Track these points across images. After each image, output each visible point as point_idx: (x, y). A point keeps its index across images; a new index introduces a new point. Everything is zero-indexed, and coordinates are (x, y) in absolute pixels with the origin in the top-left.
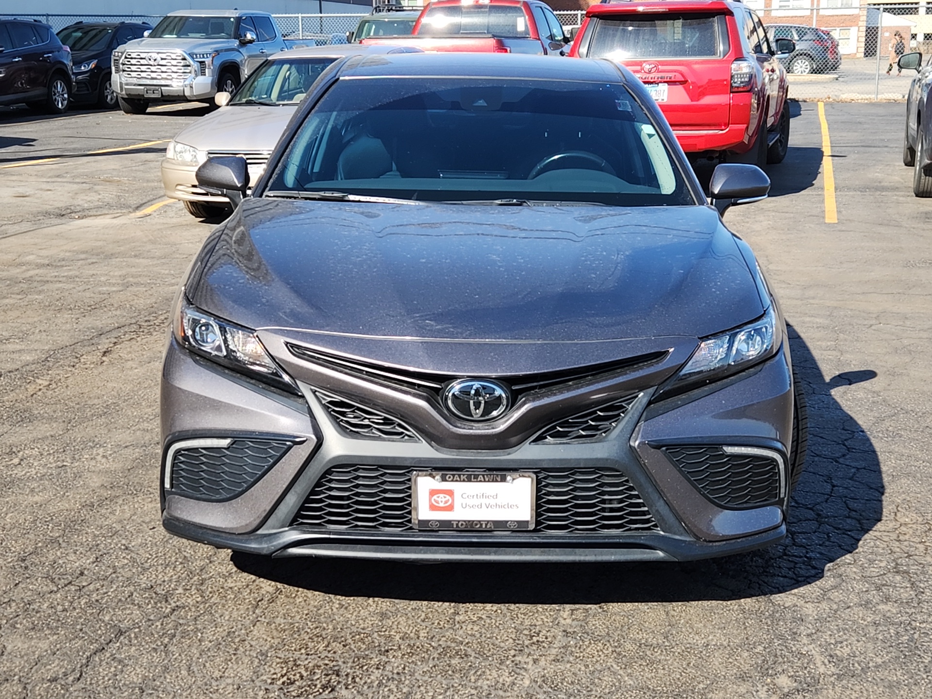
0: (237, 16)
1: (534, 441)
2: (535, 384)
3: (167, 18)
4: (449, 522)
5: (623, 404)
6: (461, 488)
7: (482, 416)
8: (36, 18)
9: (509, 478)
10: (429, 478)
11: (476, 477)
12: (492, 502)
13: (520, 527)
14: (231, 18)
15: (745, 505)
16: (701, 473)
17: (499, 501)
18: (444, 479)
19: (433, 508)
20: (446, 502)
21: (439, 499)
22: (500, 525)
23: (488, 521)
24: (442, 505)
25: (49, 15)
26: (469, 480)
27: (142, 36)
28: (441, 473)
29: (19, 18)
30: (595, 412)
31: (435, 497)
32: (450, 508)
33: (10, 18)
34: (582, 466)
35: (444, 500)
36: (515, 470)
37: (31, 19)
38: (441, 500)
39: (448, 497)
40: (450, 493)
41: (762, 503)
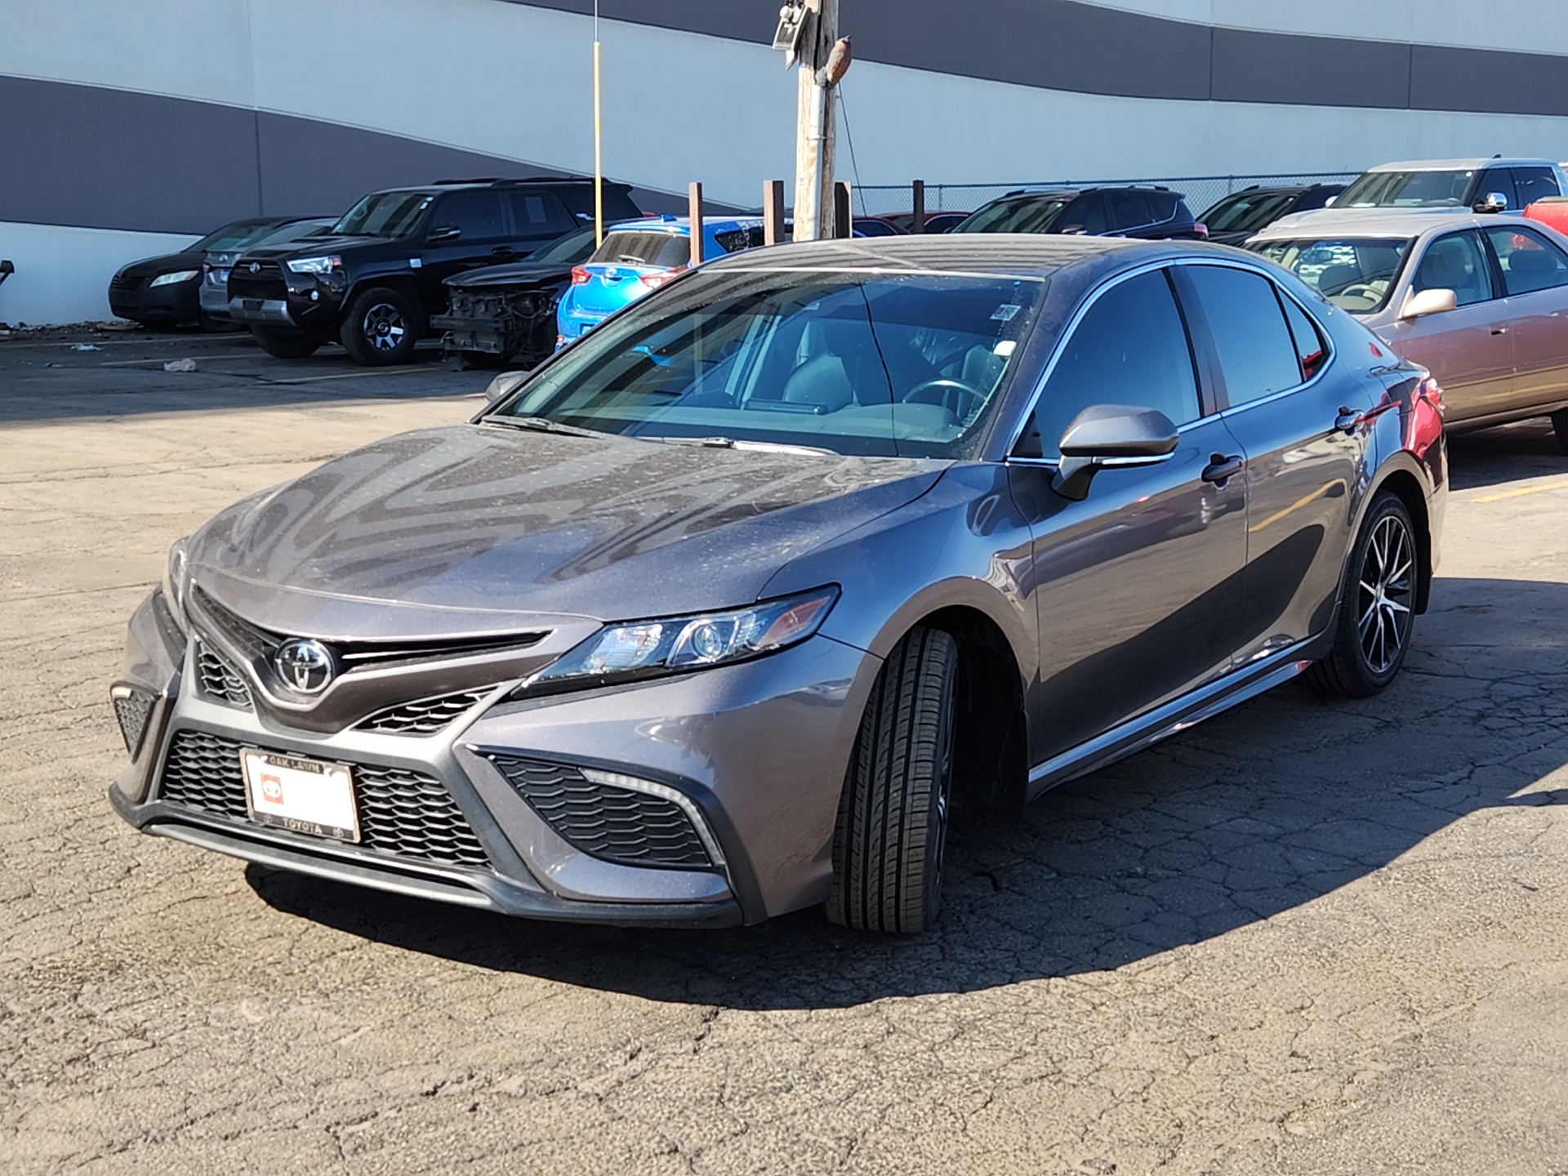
0: (1480, 168)
1: (360, 727)
2: (369, 655)
3: (1364, 175)
4: (281, 818)
5: (476, 696)
7: (308, 688)
8: (1156, 183)
9: (327, 771)
11: (296, 763)
13: (347, 837)
14: (1466, 171)
15: (637, 861)
16: (551, 801)
19: (266, 797)
20: (276, 792)
22: (327, 831)
24: (273, 795)
25: (1232, 178)
27: (1322, 206)
28: (266, 752)
29: (1138, 186)
30: (439, 701)
33: (1126, 186)
35: (274, 789)
36: (334, 761)
37: (1151, 186)
39: (276, 786)
40: (277, 780)
41: (673, 864)
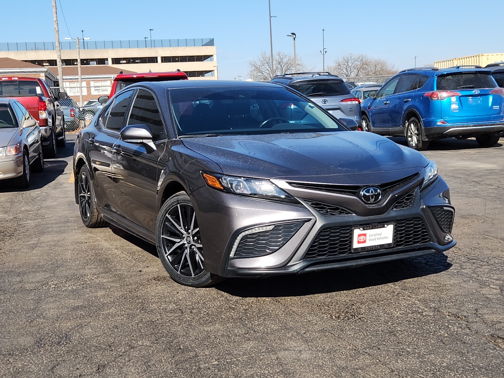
1: (390, 210)
2: (388, 187)
4: (365, 247)
5: (412, 193)
6: (369, 232)
7: (374, 201)
9: (386, 226)
10: (358, 230)
11: (375, 226)
12: (380, 237)
13: (388, 246)
17: (381, 236)
18: (364, 230)
19: (359, 242)
20: (364, 239)
21: (361, 238)
22: (382, 246)
23: (378, 245)
24: (362, 241)
26: (373, 228)
28: (363, 226)
31: (360, 238)
32: (364, 242)
34: (410, 217)
35: (363, 238)
36: (387, 222)
38: (362, 238)
39: (364, 237)
40: (365, 235)
